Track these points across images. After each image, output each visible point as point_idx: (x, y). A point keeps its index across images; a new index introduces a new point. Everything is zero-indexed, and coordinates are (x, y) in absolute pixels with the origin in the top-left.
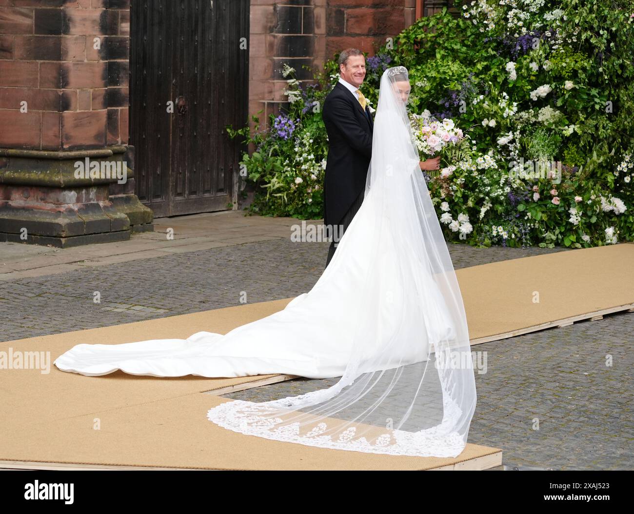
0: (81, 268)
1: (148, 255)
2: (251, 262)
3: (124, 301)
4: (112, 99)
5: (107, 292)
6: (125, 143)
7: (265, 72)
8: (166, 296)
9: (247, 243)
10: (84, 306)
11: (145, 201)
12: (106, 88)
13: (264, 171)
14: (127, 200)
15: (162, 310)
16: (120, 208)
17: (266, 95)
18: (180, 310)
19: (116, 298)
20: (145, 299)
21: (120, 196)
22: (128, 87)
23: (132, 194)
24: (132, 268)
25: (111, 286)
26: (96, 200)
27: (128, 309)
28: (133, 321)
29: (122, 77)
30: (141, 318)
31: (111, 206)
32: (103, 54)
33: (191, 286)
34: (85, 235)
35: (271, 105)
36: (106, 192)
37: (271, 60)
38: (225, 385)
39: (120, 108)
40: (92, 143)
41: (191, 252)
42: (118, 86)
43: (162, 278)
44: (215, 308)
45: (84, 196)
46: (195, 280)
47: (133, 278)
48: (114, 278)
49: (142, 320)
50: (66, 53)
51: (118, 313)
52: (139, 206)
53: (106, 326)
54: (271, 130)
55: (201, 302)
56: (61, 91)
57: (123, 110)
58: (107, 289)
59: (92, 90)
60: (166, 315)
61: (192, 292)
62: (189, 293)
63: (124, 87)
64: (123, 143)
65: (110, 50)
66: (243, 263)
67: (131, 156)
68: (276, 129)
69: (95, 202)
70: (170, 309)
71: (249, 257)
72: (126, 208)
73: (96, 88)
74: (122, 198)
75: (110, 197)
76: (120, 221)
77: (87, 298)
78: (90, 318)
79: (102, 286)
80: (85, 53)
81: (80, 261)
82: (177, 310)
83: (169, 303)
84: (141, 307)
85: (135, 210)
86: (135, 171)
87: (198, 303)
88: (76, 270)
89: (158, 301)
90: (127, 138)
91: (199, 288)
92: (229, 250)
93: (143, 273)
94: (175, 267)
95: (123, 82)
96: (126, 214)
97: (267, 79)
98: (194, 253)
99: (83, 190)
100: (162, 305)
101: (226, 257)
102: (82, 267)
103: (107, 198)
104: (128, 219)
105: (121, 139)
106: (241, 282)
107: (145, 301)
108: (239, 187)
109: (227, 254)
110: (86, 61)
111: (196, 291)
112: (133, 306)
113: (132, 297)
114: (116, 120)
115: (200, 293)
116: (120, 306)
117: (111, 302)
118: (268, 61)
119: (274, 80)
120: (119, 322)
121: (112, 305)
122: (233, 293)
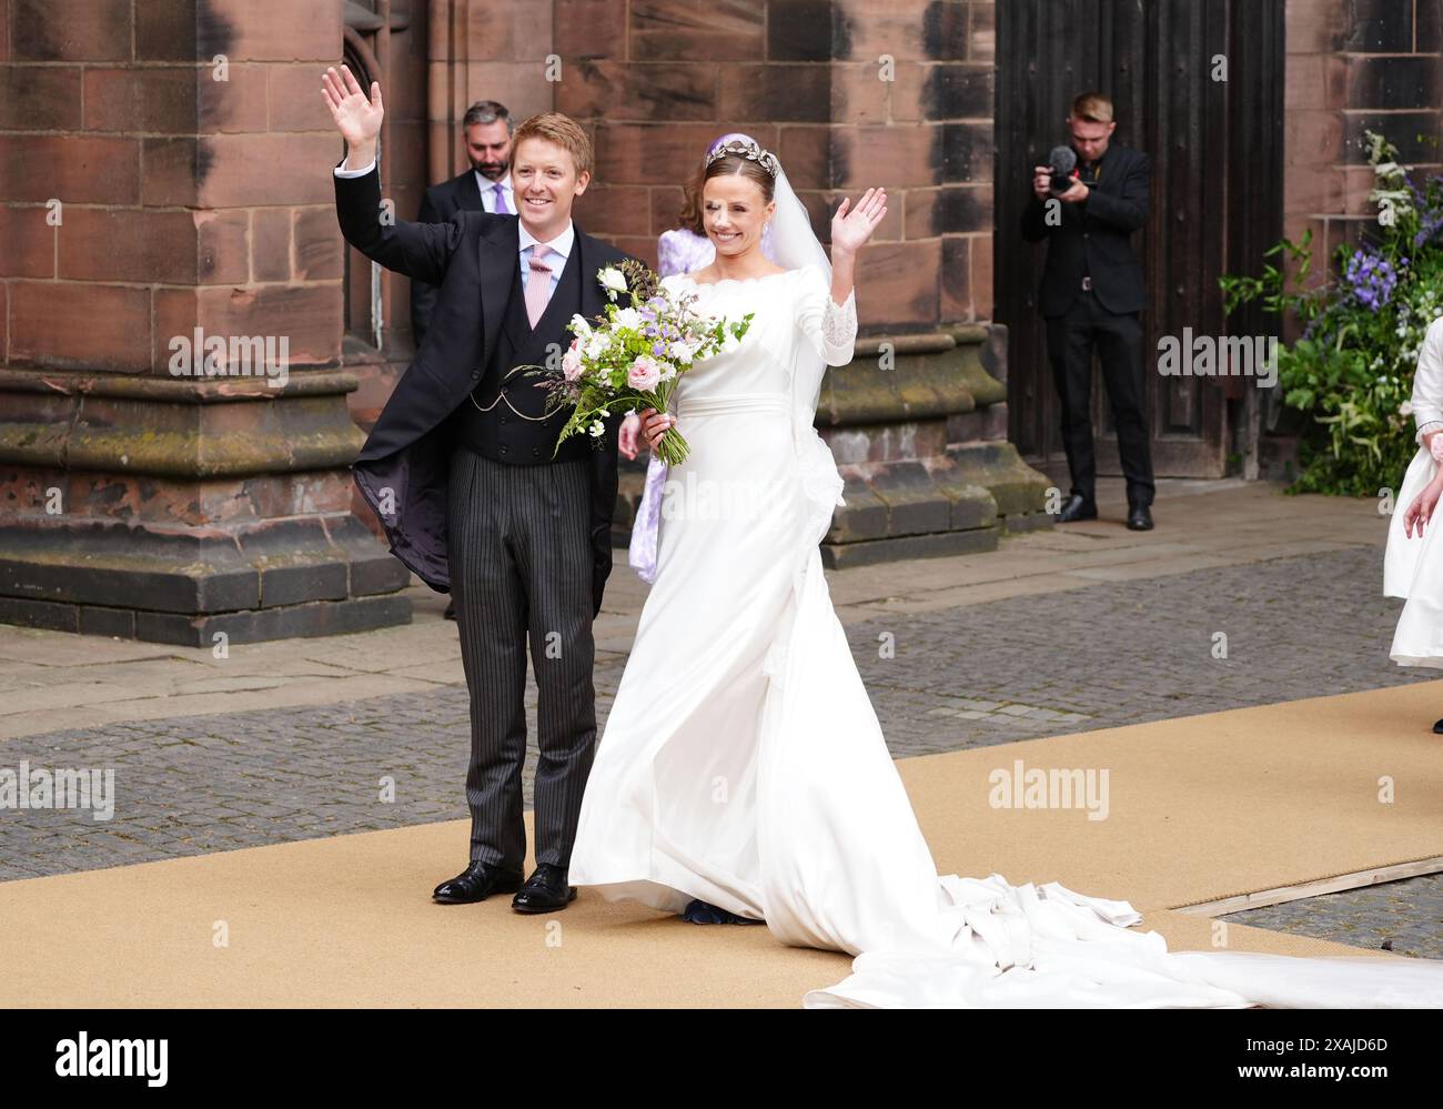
0: (879, 617)
1: (1040, 587)
2: (1293, 603)
3: (983, 694)
4: (952, 213)
5: (942, 673)
6: (984, 319)
7: (1323, 147)
8: (1083, 683)
9: (1280, 558)
10: (887, 704)
11: (1035, 459)
12: (939, 188)
13: (1323, 383)
14: (991, 455)
15: (1073, 715)
16: (974, 474)
17: (1327, 202)
18: (1118, 715)
19: (964, 687)
20: (1035, 690)
21: (974, 444)
22: (991, 185)
23: (1001, 441)
24: (1004, 616)
25: (952, 658)
26: (915, 455)
27: (994, 712)
28: (1006, 740)
29: (977, 162)
30: (1025, 735)
31: (953, 470)
32: (931, 107)
33: (1146, 660)
34: (890, 538)
35: (1338, 226)
36: (940, 435)
37: (1337, 116)
38: (1229, 894)
39: (971, 236)
40: (907, 318)
41: (1144, 580)
42: (964, 181)
43: (1074, 640)
44: (1203, 712)
45: (887, 445)
46: (1154, 645)
47: (1005, 640)
48: (961, 640)
49: (1026, 739)
50: (843, 105)
51: (970, 722)
52: (1020, 471)
53: (941, 752)
54: (1337, 285)
55: (1170, 697)
56: (831, 196)
57: (980, 241)
58: (943, 666)
59: (903, 193)
60: (1086, 727)
61: (1147, 673)
62: (1140, 677)
63: (981, 186)
64: (979, 318)
65: (948, 95)
66: (1270, 605)
67: (1000, 349)
68: (1351, 283)
69: (913, 460)
70: (1095, 714)
71: (1286, 591)
72: (987, 474)
73: (914, 186)
74: (978, 450)
75: (950, 447)
76: (975, 506)
77: (895, 687)
78: (901, 734)
79: (930, 658)
80: (888, 104)
81: (876, 601)
82: (1111, 715)
83: (1092, 700)
84: (1025, 709)
85: (1009, 480)
86: (1010, 385)
87: (1163, 699)
88: (868, 621)
89: (1066, 695)
90: (989, 306)
91: (1164, 664)
92: (1237, 575)
93: (1030, 627)
94: (1105, 613)
95: (978, 172)
96: (989, 488)
97: (1331, 163)
98: (1151, 580)
99: (882, 432)
100: (1075, 704)
101: (1231, 591)
102: (883, 614)
103: (943, 450)
104: (993, 501)
105: (976, 310)
106: (1267, 649)
107: (1035, 694)
108: (1263, 424)
109: (1233, 585)
110: (890, 123)
111: (1160, 672)
112: (1005, 706)
113: (1002, 685)
114: (962, 266)
115: (1167, 677)
116: (973, 705)
117: (954, 696)
118: (1330, 118)
119: (1345, 164)
120: (972, 743)
121: (951, 702)
122: (1248, 676)
